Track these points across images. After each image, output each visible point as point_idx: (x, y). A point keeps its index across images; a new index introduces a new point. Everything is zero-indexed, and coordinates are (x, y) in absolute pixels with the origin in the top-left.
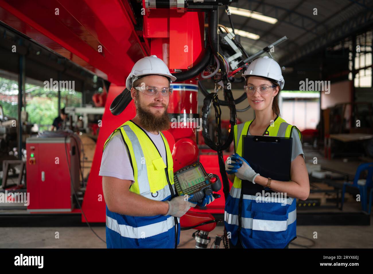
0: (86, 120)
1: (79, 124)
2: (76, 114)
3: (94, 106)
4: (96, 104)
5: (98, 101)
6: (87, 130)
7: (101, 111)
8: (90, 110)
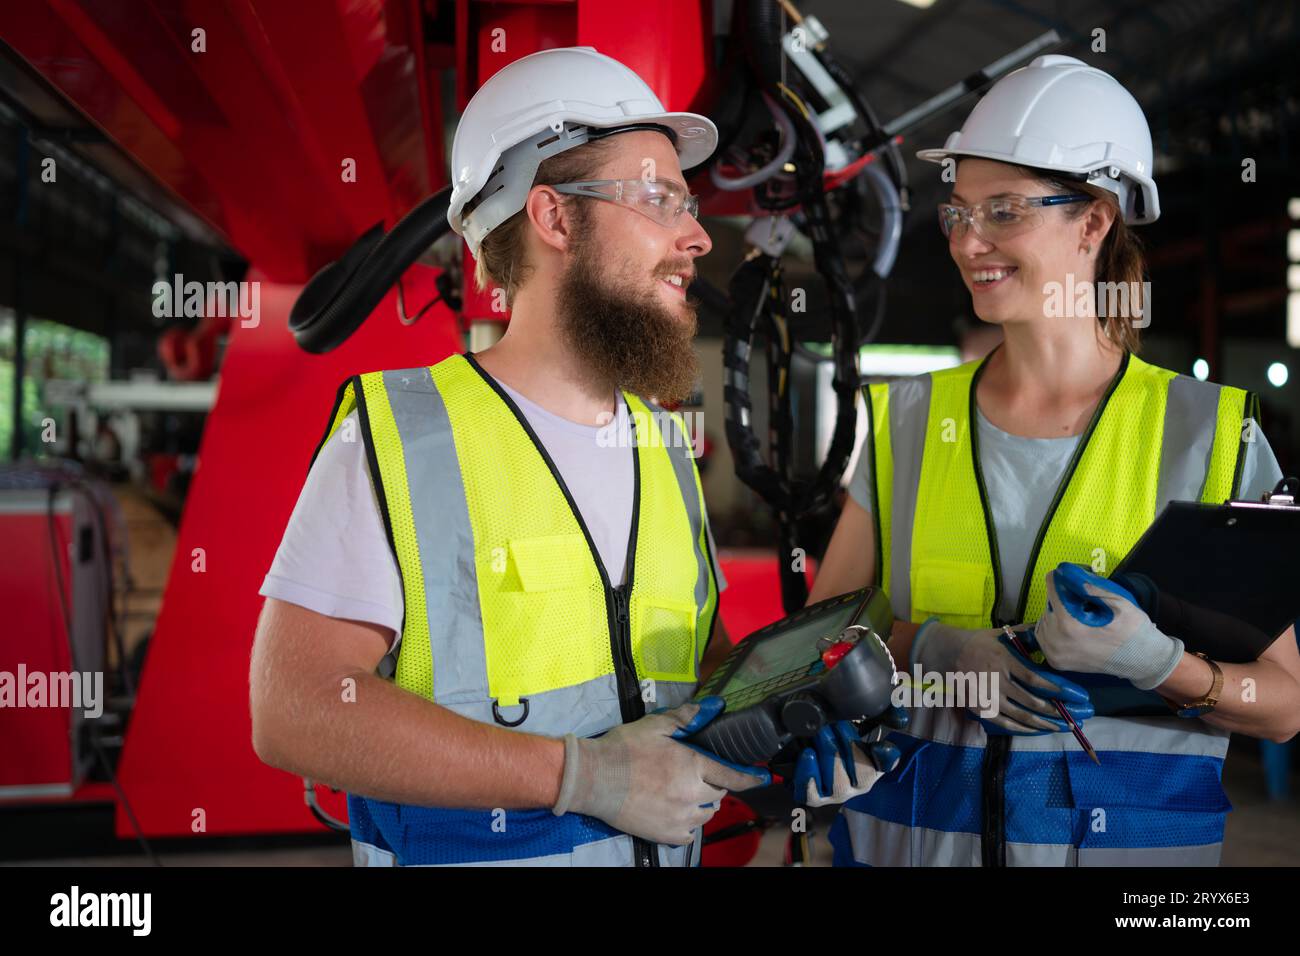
0: (129, 432)
1: (103, 450)
2: (92, 408)
3: (163, 377)
4: (173, 371)
5: (180, 358)
6: (137, 470)
7: (202, 396)
8: (148, 392)
